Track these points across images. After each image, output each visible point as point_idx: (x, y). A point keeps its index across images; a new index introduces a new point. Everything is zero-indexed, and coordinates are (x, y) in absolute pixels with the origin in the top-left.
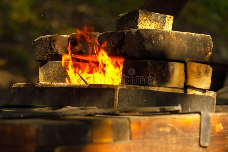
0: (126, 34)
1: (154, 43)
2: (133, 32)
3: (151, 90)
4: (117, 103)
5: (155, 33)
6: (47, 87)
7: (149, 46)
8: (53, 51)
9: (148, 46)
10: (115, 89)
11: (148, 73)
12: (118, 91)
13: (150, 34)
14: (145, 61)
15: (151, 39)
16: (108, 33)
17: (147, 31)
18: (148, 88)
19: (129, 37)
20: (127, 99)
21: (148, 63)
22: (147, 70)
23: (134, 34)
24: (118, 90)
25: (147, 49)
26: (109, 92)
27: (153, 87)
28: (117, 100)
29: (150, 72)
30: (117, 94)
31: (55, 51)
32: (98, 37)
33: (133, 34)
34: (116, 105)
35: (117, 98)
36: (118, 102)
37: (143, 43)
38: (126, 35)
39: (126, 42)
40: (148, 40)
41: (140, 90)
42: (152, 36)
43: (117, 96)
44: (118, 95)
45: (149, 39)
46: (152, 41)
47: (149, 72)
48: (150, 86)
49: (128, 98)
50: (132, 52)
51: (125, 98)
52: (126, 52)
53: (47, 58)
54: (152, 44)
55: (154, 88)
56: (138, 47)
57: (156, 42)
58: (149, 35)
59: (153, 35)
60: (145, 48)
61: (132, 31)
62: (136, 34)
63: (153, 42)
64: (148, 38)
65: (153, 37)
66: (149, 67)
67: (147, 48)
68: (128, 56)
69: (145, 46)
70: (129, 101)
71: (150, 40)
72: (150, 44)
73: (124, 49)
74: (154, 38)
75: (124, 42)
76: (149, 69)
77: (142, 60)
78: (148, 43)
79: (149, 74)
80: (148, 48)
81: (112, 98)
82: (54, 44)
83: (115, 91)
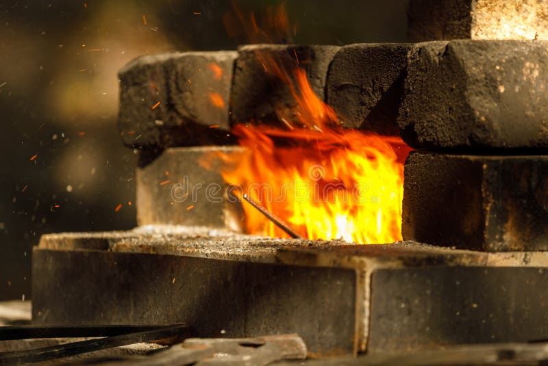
0: (412, 59)
1: (505, 91)
2: (432, 53)
3: (498, 264)
4: (366, 322)
5: (509, 55)
6: (145, 252)
7: (486, 105)
8: (178, 113)
9: (482, 106)
10: (358, 272)
11: (484, 204)
12: (367, 281)
13: (489, 60)
14: (472, 158)
15: (493, 80)
16: (357, 49)
17: (479, 51)
18: (486, 258)
19: (421, 70)
20: (403, 306)
21: (481, 169)
22: (481, 194)
23: (436, 58)
24: (368, 275)
25: (479, 118)
26: (339, 283)
27: (503, 255)
28: (367, 313)
29: (492, 201)
30: (364, 291)
31: (185, 113)
32: (328, 62)
33: (434, 61)
34: (361, 329)
35: (367, 304)
36: (370, 319)
37: (466, 93)
38: (410, 61)
39: (411, 89)
40: (481, 84)
41: (453, 268)
42: (498, 68)
43: (364, 299)
44: (367, 295)
45: (486, 79)
46: (496, 88)
47: (488, 202)
48: (493, 251)
49: (407, 302)
50: (432, 127)
51: (394, 302)
52: (412, 125)
53: (161, 137)
54: (498, 97)
55: (508, 258)
56: (450, 109)
57: (514, 88)
58: (485, 65)
59: (500, 63)
60: (471, 111)
61: (429, 49)
62: (442, 59)
63: (502, 89)
64: (483, 76)
65: (500, 72)
66: (487, 181)
67: (478, 113)
68: (421, 139)
69: (473, 105)
70: (410, 312)
71: (491, 83)
72: (490, 98)
73: (406, 113)
74: (504, 74)
75: (406, 87)
76: (485, 190)
77: (464, 156)
78: (481, 93)
79: (488, 209)
80: (482, 113)
81: (349, 304)
82: (178, 88)
83: (358, 279)
